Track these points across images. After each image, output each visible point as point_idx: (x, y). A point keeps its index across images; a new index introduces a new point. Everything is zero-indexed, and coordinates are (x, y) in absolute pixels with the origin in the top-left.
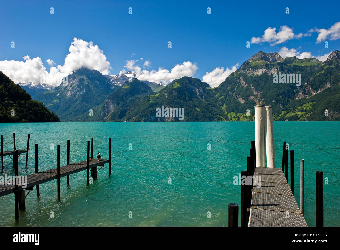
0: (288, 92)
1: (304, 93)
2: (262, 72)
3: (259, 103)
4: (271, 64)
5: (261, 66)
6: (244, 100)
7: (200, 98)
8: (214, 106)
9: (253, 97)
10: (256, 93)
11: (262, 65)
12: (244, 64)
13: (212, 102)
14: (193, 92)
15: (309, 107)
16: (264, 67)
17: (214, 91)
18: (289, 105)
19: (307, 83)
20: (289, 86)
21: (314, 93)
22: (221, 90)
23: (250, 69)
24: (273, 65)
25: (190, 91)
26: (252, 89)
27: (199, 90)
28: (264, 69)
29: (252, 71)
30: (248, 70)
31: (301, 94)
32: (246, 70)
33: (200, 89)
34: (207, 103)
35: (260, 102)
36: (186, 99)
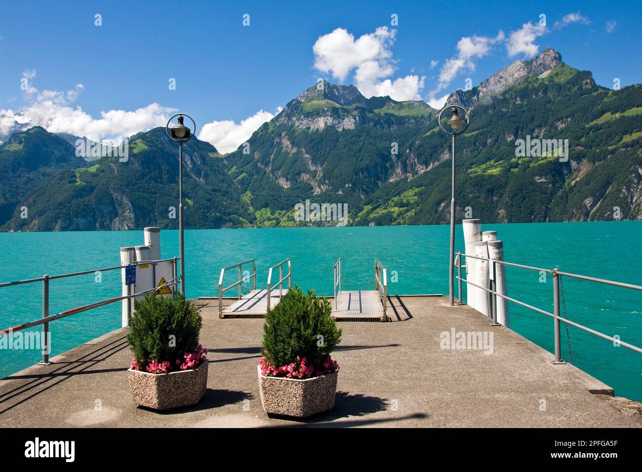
0: (375, 165)
1: (405, 171)
2: (326, 123)
3: (320, 188)
4: (342, 108)
5: (323, 111)
6: (289, 183)
7: (194, 176)
8: (226, 193)
9: (308, 176)
10: (315, 168)
11: (326, 109)
12: (289, 105)
13: (220, 185)
14: (178, 162)
15: (412, 198)
16: (329, 113)
17: (225, 162)
18: (377, 193)
19: (410, 150)
20: (377, 154)
21: (421, 170)
22: (241, 161)
23: (302, 116)
24: (346, 111)
25: (172, 160)
26: (306, 158)
27: (191, 158)
28: (329, 118)
29: (305, 122)
30: (298, 119)
31: (399, 171)
32: (294, 119)
33: (195, 156)
34: (210, 188)
35: (322, 187)
36: (162, 179)
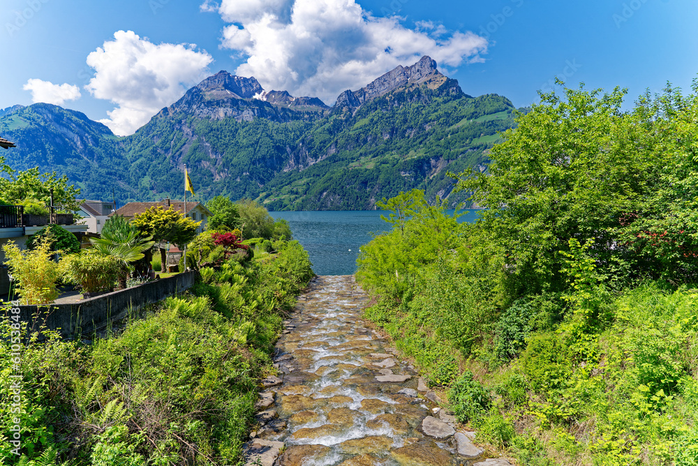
0: (271, 157)
1: (297, 162)
2: (226, 114)
3: (220, 176)
4: (241, 100)
5: (224, 102)
6: (189, 169)
7: (85, 158)
8: (121, 177)
9: (208, 163)
10: (214, 156)
11: (225, 100)
12: (189, 92)
13: (116, 168)
14: (65, 143)
15: (301, 187)
16: (229, 104)
17: (122, 145)
18: (273, 181)
19: (303, 143)
20: (273, 146)
21: (311, 162)
22: (140, 145)
23: (203, 105)
24: (245, 103)
25: (58, 140)
26: (206, 146)
27: (82, 139)
28: (229, 109)
29: (206, 110)
30: (199, 108)
31: (292, 162)
32: (195, 107)
33: (86, 137)
34: (103, 171)
35: (222, 175)
36: (46, 159)
